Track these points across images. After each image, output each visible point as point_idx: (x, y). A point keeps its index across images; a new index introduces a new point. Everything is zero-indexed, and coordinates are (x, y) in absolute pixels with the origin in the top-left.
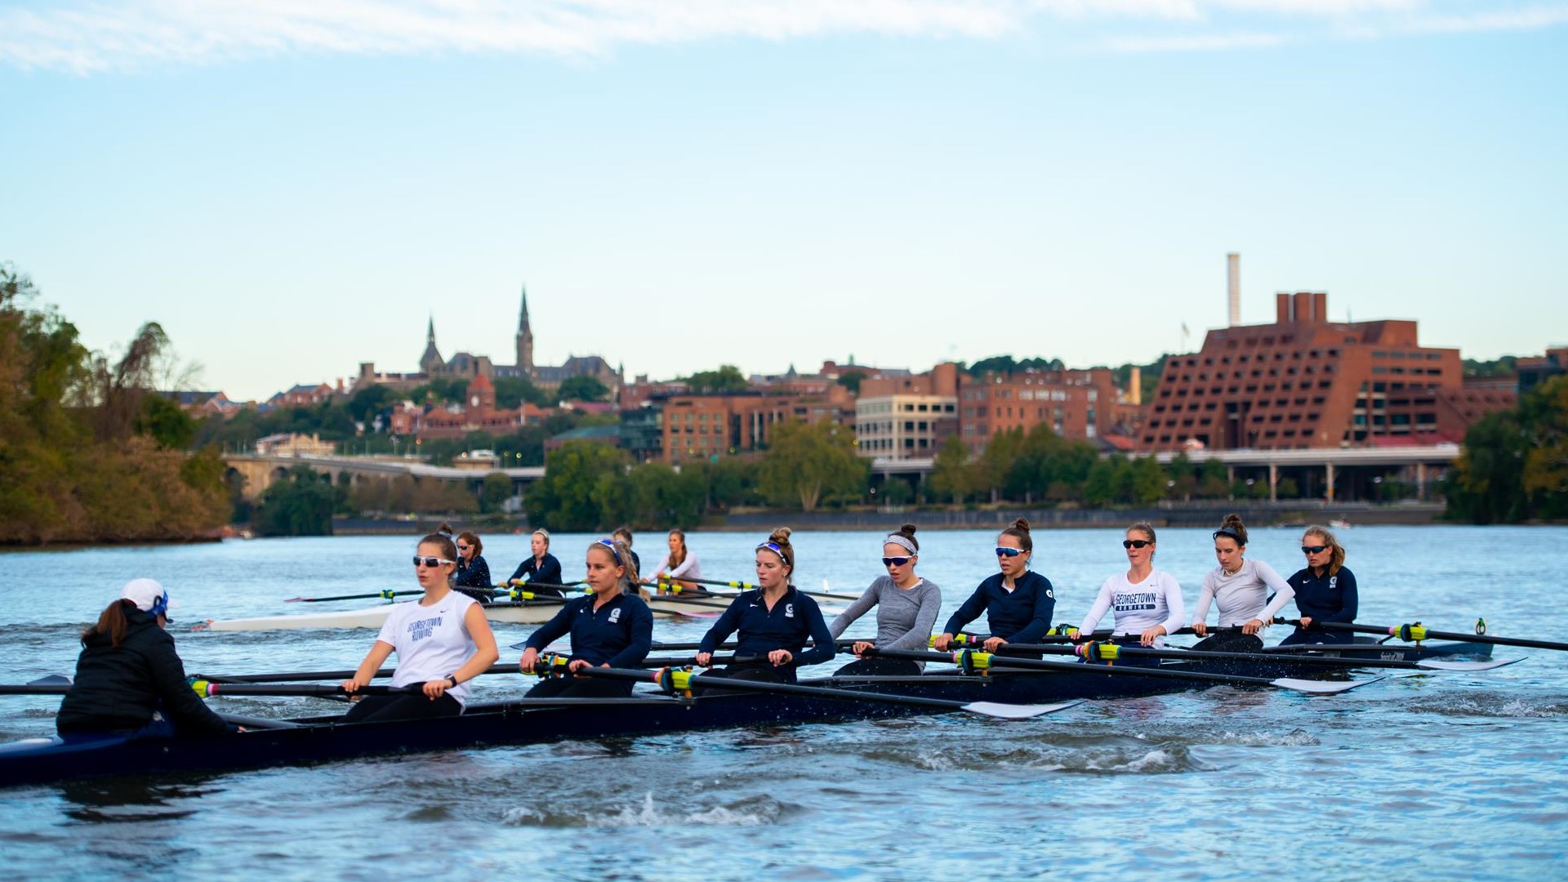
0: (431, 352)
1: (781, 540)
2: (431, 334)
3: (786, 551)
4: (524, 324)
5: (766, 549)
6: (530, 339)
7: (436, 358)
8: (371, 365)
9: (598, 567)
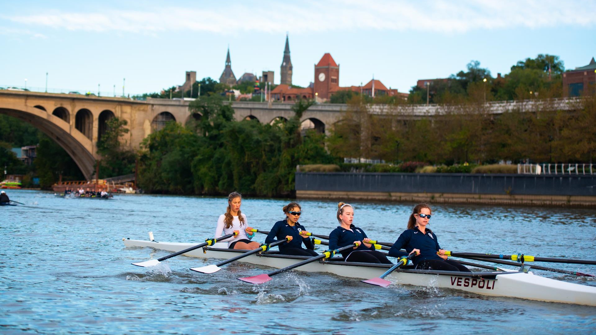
0: (228, 71)
2: (228, 60)
4: (287, 58)
6: (291, 68)
7: (232, 76)
8: (194, 73)
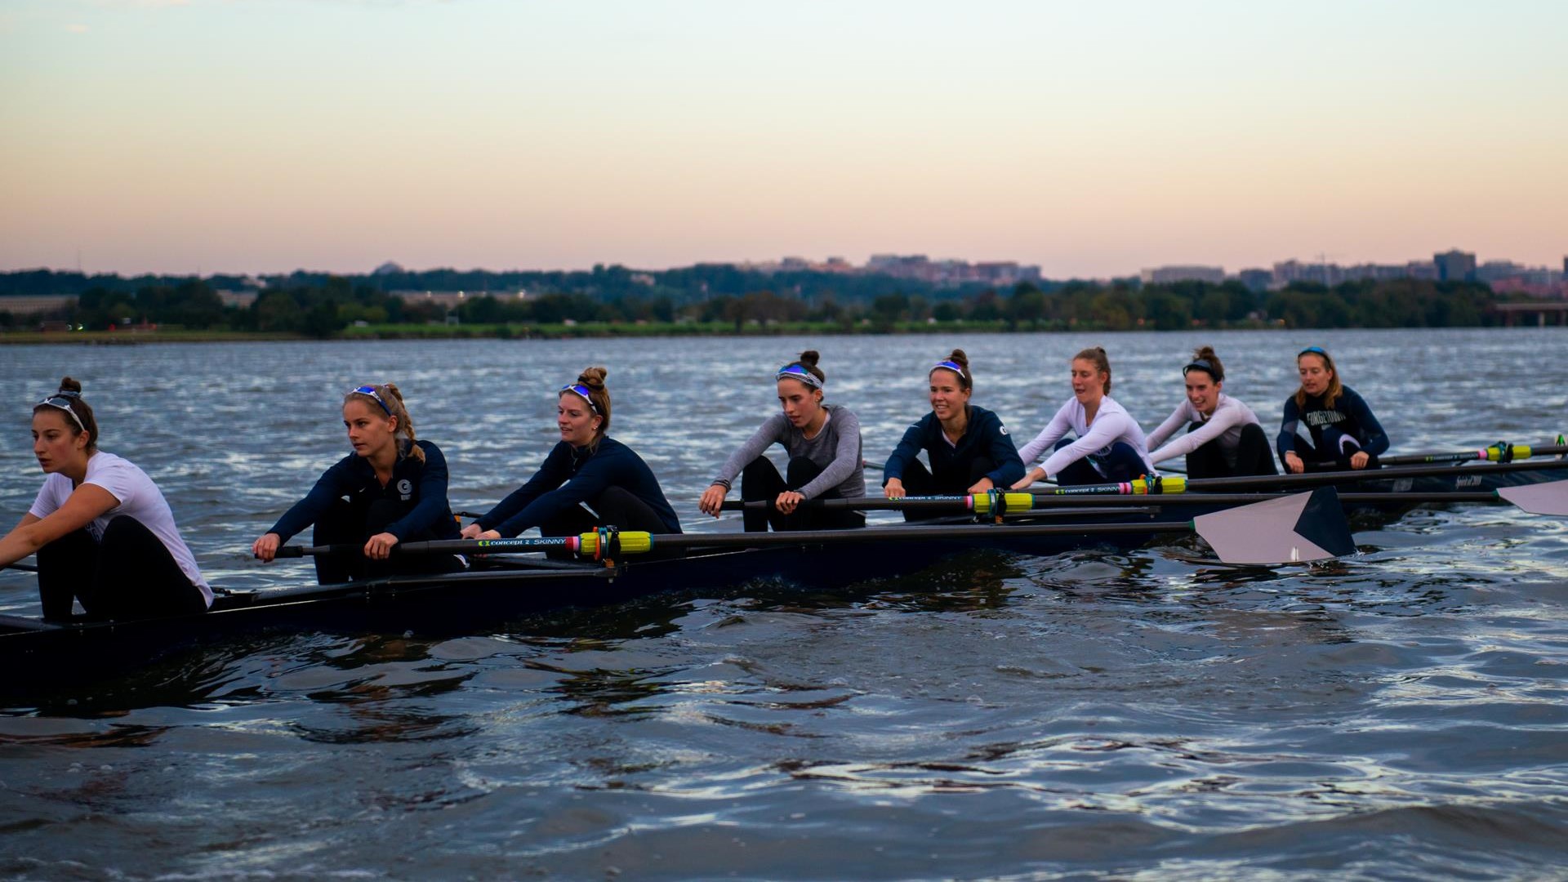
1: (593, 382)
3: (597, 397)
5: (570, 391)
9: (360, 423)
